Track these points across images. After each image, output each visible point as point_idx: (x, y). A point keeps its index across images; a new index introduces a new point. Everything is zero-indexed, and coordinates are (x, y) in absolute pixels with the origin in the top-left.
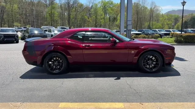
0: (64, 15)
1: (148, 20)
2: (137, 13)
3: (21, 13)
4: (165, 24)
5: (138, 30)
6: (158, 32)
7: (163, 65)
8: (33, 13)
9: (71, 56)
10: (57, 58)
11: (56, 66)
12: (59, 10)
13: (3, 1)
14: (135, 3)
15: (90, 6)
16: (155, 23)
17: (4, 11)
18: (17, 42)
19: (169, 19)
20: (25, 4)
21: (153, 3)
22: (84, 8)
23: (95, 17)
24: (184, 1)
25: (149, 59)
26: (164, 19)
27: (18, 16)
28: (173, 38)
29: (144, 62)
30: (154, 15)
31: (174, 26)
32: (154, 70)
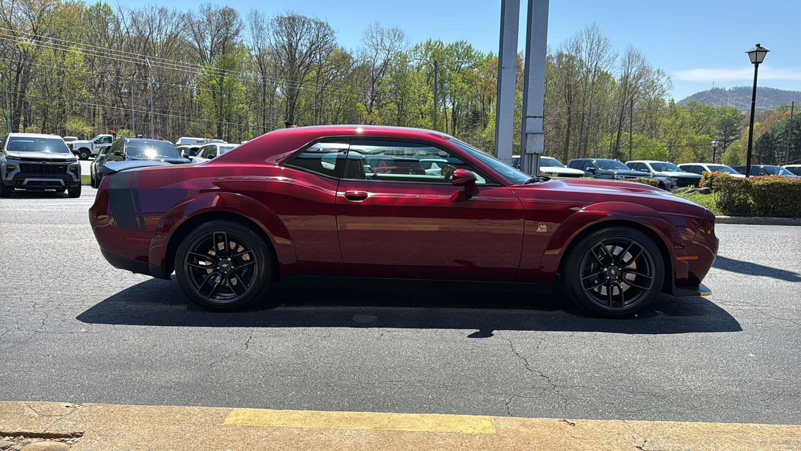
0: (273, 95)
1: (610, 126)
2: (570, 95)
3: (98, 81)
4: (684, 142)
5: (569, 161)
6: (653, 171)
7: (667, 289)
8: (146, 85)
9: (288, 237)
10: (233, 245)
11: (223, 275)
12: (253, 75)
13: (27, 31)
14: (560, 56)
15: (379, 63)
16: (641, 137)
17: (27, 73)
18: (75, 193)
19: (699, 125)
20: (115, 45)
21: (631, 57)
22: (354, 71)
23: (395, 106)
24: (758, 45)
25: (608, 259)
26: (679, 122)
27: (84, 91)
28: (713, 194)
29: (587, 272)
30: (636, 105)
31: (720, 154)
32: (627, 305)
